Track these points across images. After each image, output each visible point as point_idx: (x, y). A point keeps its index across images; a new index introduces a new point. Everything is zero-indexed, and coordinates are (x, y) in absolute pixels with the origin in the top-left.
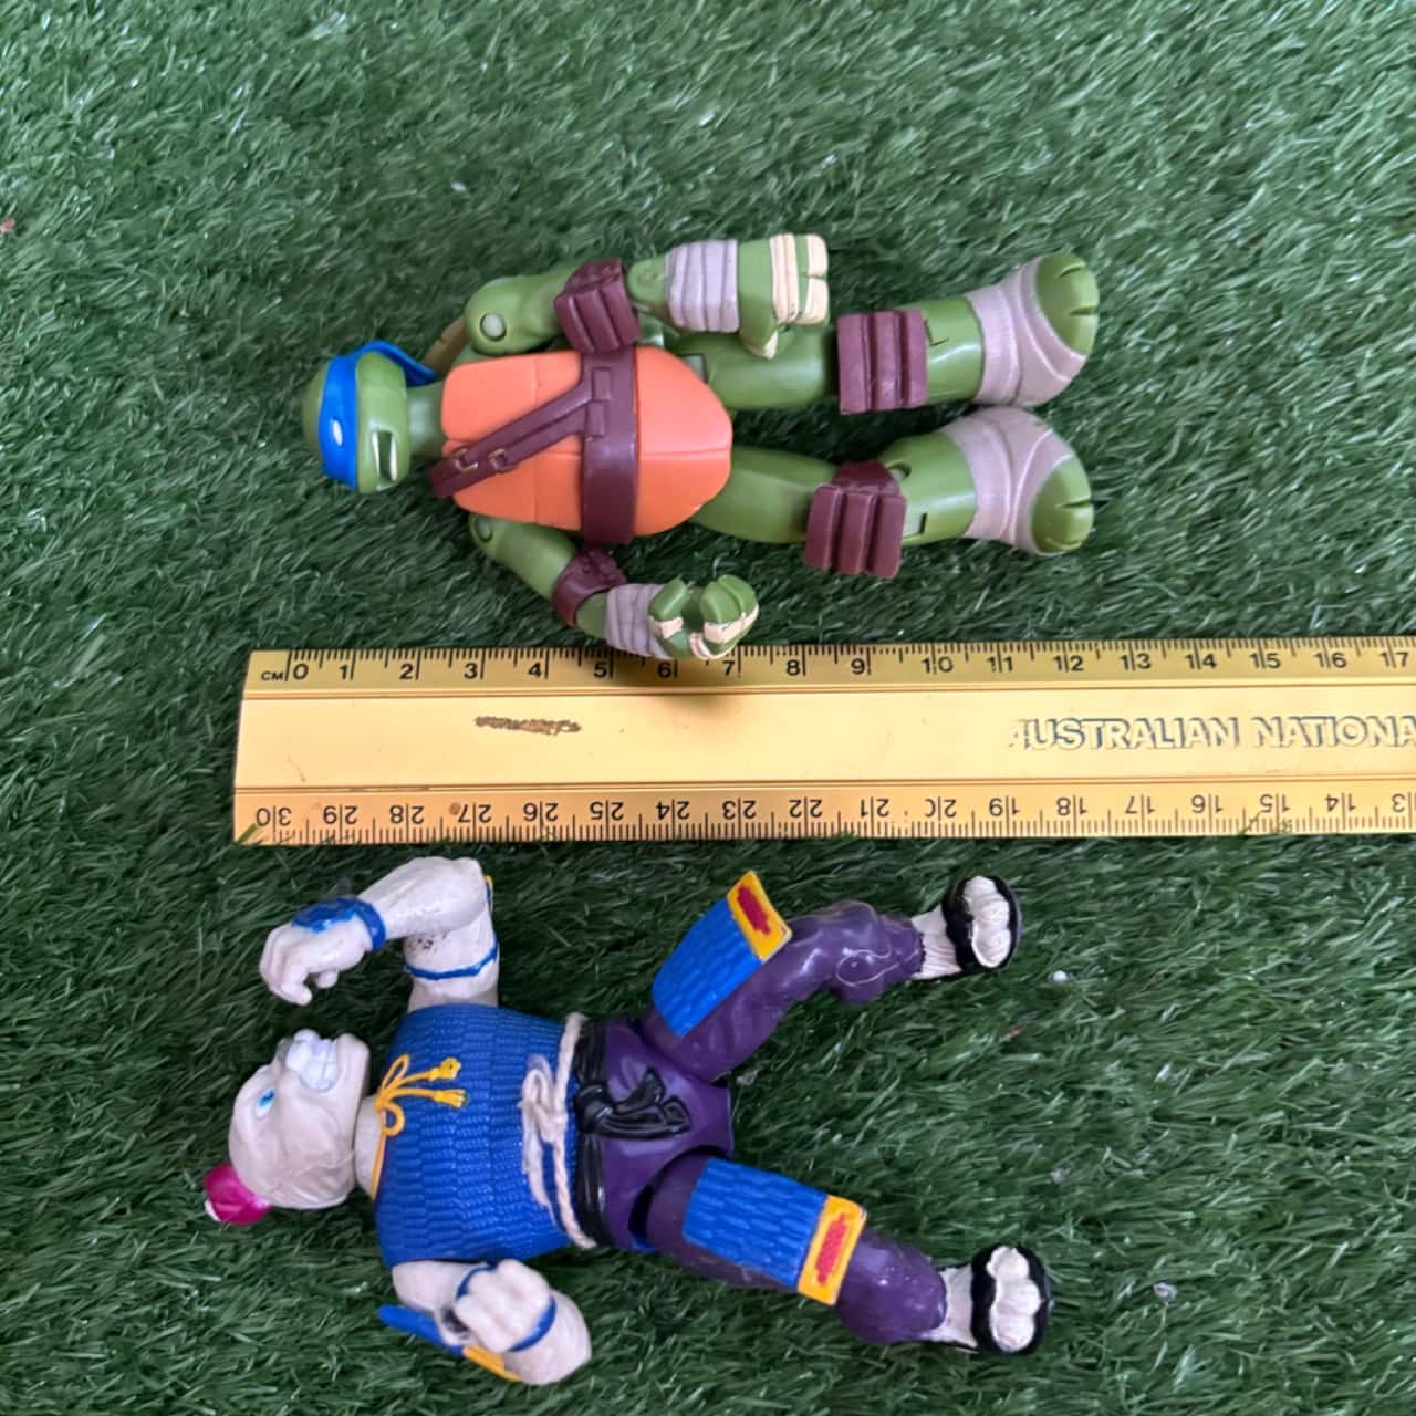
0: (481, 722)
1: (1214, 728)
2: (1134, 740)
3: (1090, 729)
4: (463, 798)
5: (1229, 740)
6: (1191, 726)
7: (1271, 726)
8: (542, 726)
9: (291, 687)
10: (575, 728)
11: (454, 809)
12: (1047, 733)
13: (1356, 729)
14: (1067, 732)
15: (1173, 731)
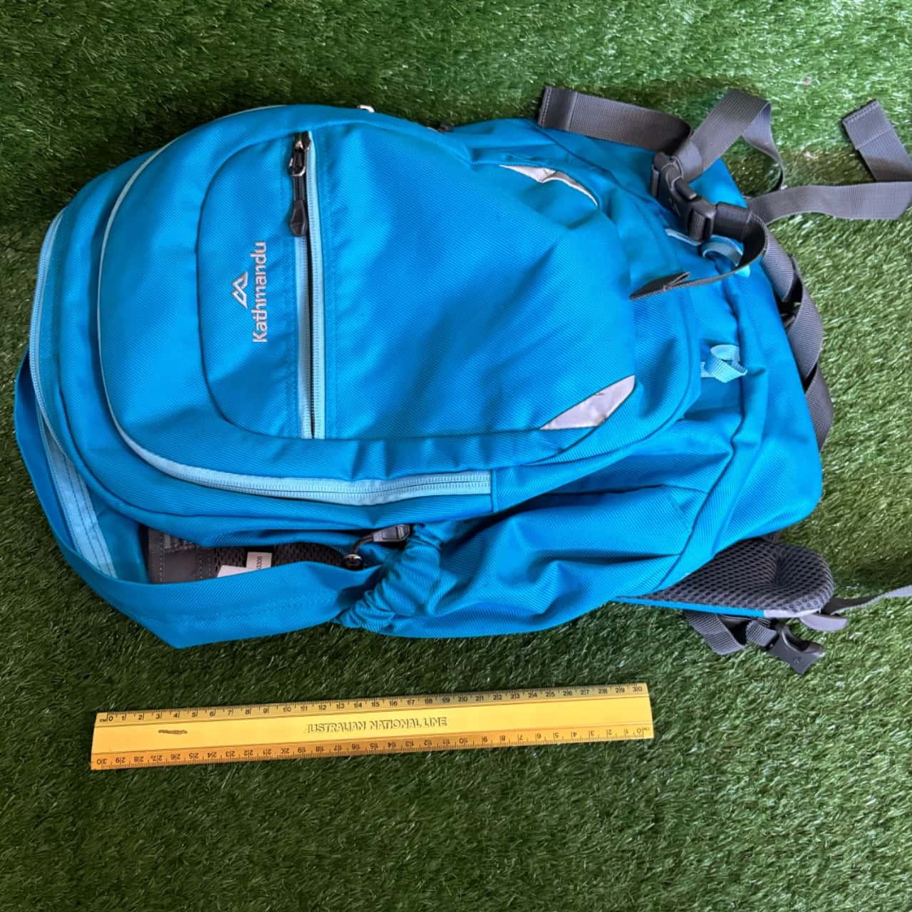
0: (160, 731)
1: (359, 725)
2: (337, 728)
3: (326, 727)
4: (154, 754)
5: (362, 728)
6: (353, 725)
7: (375, 724)
8: (176, 732)
9: (109, 723)
10: (186, 732)
11: (152, 757)
12: (314, 728)
13: (397, 723)
14: (320, 728)
15: (348, 726)
